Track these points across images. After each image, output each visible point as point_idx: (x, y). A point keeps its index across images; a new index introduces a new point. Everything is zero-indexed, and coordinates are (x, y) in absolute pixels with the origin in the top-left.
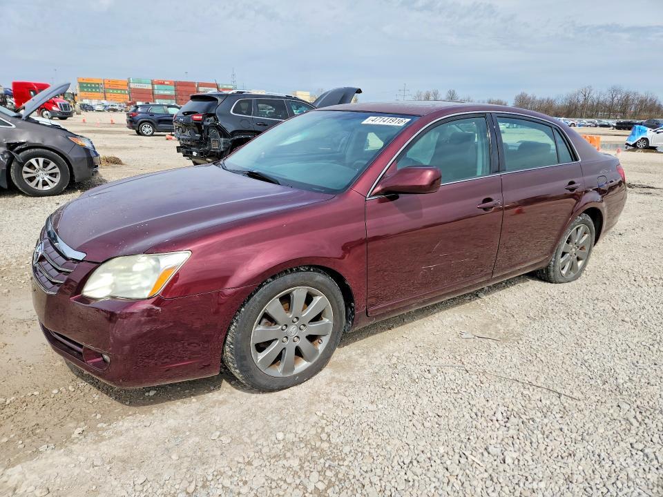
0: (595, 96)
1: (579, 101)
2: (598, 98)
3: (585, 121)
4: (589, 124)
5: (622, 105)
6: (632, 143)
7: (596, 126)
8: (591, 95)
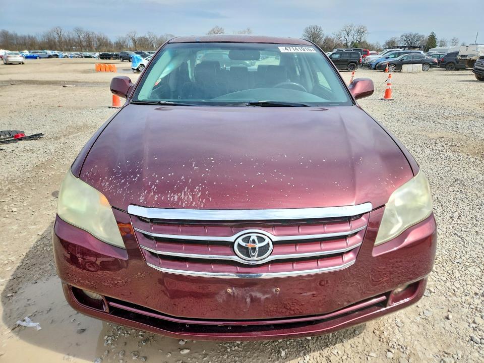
0: (66, 34)
1: (55, 38)
2: (69, 36)
3: (73, 53)
4: (77, 56)
5: (87, 41)
6: (136, 68)
7: (82, 57)
8: (62, 33)
